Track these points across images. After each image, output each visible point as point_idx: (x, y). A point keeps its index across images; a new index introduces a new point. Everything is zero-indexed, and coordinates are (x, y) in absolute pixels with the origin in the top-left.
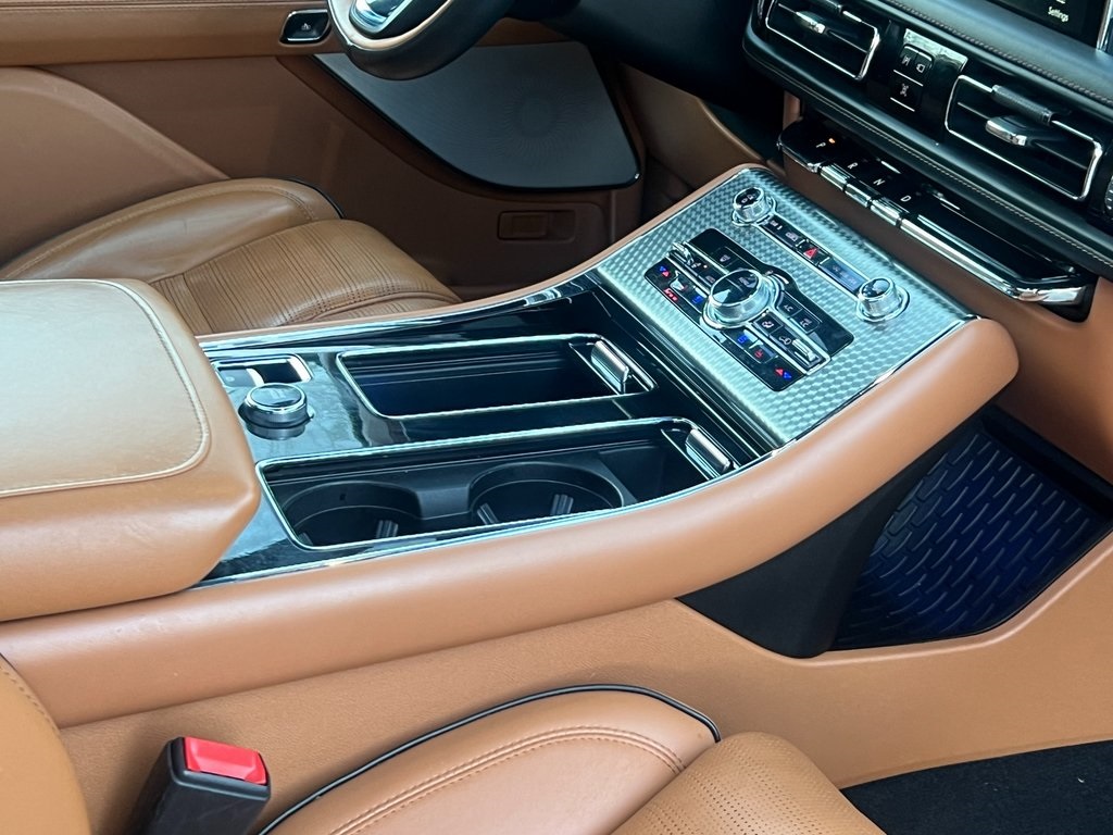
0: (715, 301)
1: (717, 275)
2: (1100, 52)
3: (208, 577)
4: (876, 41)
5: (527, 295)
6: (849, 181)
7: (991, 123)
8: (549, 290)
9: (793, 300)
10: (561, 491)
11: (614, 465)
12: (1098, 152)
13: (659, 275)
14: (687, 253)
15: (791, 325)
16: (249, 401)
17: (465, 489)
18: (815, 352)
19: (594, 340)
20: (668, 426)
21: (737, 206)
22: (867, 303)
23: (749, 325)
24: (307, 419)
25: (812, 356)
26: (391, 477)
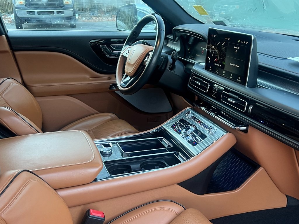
0: (183, 131)
1: (183, 126)
2: (246, 87)
3: (94, 181)
4: (209, 86)
5: (151, 131)
6: (206, 110)
7: (228, 99)
8: (154, 130)
9: (196, 130)
10: (157, 165)
11: (165, 160)
12: (247, 103)
13: (173, 127)
14: (178, 123)
15: (196, 135)
16: (102, 150)
17: (139, 165)
18: (200, 139)
19: (162, 138)
20: (175, 153)
21: (186, 114)
22: (209, 130)
23: (189, 135)
24: (112, 153)
25: (200, 140)
26: (126, 163)
